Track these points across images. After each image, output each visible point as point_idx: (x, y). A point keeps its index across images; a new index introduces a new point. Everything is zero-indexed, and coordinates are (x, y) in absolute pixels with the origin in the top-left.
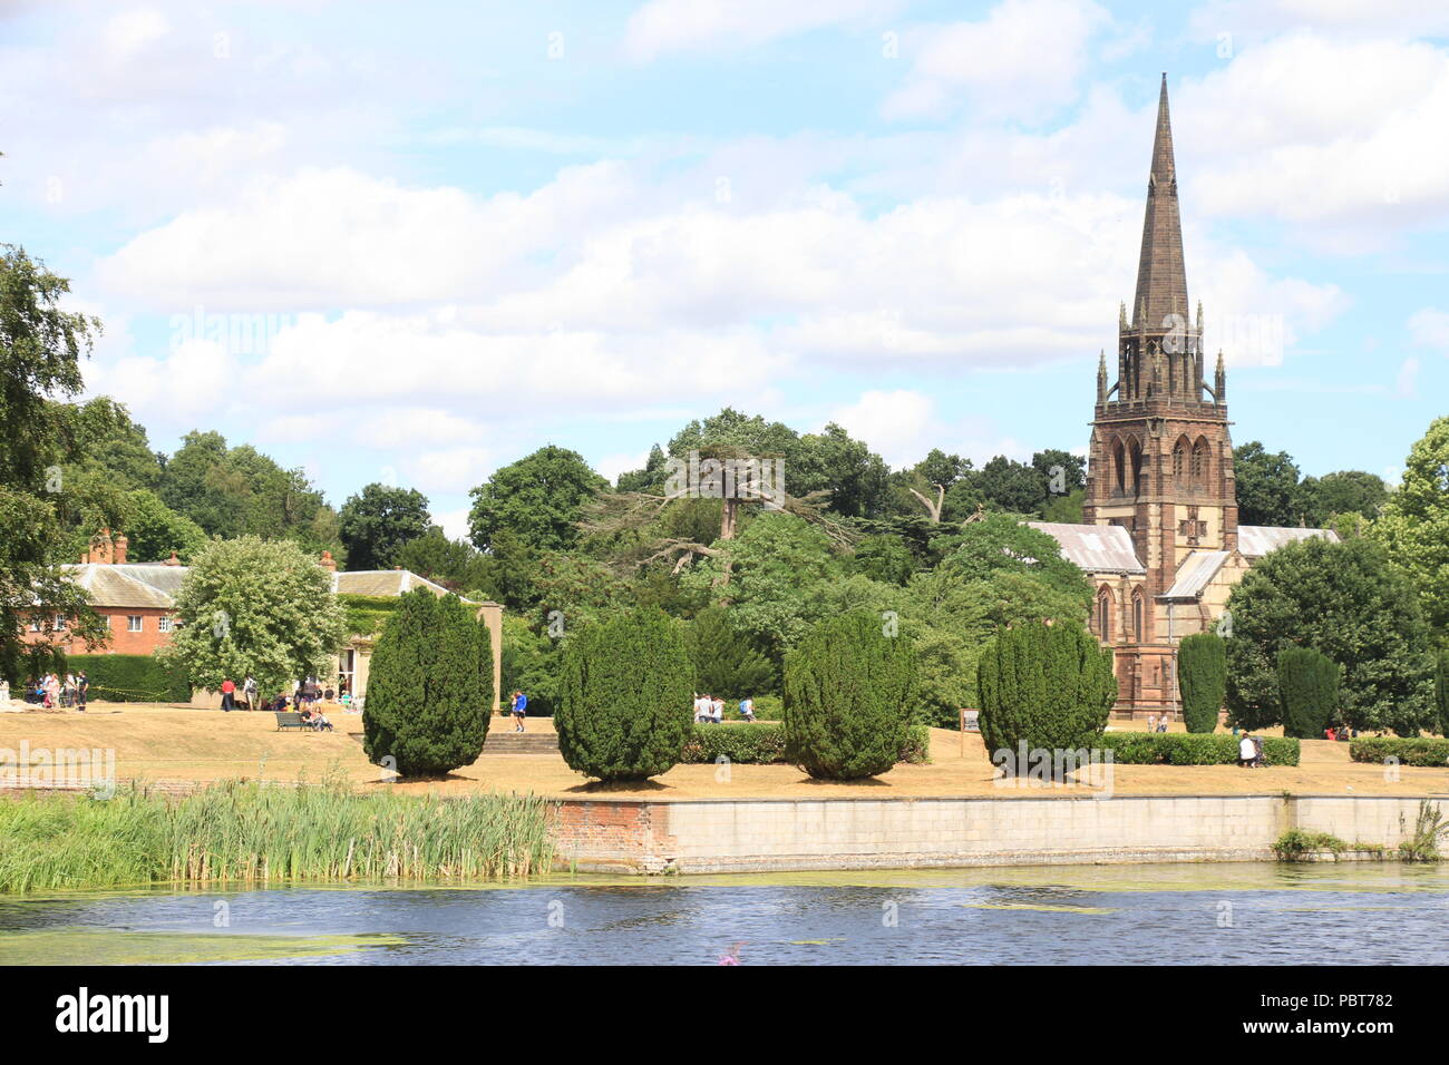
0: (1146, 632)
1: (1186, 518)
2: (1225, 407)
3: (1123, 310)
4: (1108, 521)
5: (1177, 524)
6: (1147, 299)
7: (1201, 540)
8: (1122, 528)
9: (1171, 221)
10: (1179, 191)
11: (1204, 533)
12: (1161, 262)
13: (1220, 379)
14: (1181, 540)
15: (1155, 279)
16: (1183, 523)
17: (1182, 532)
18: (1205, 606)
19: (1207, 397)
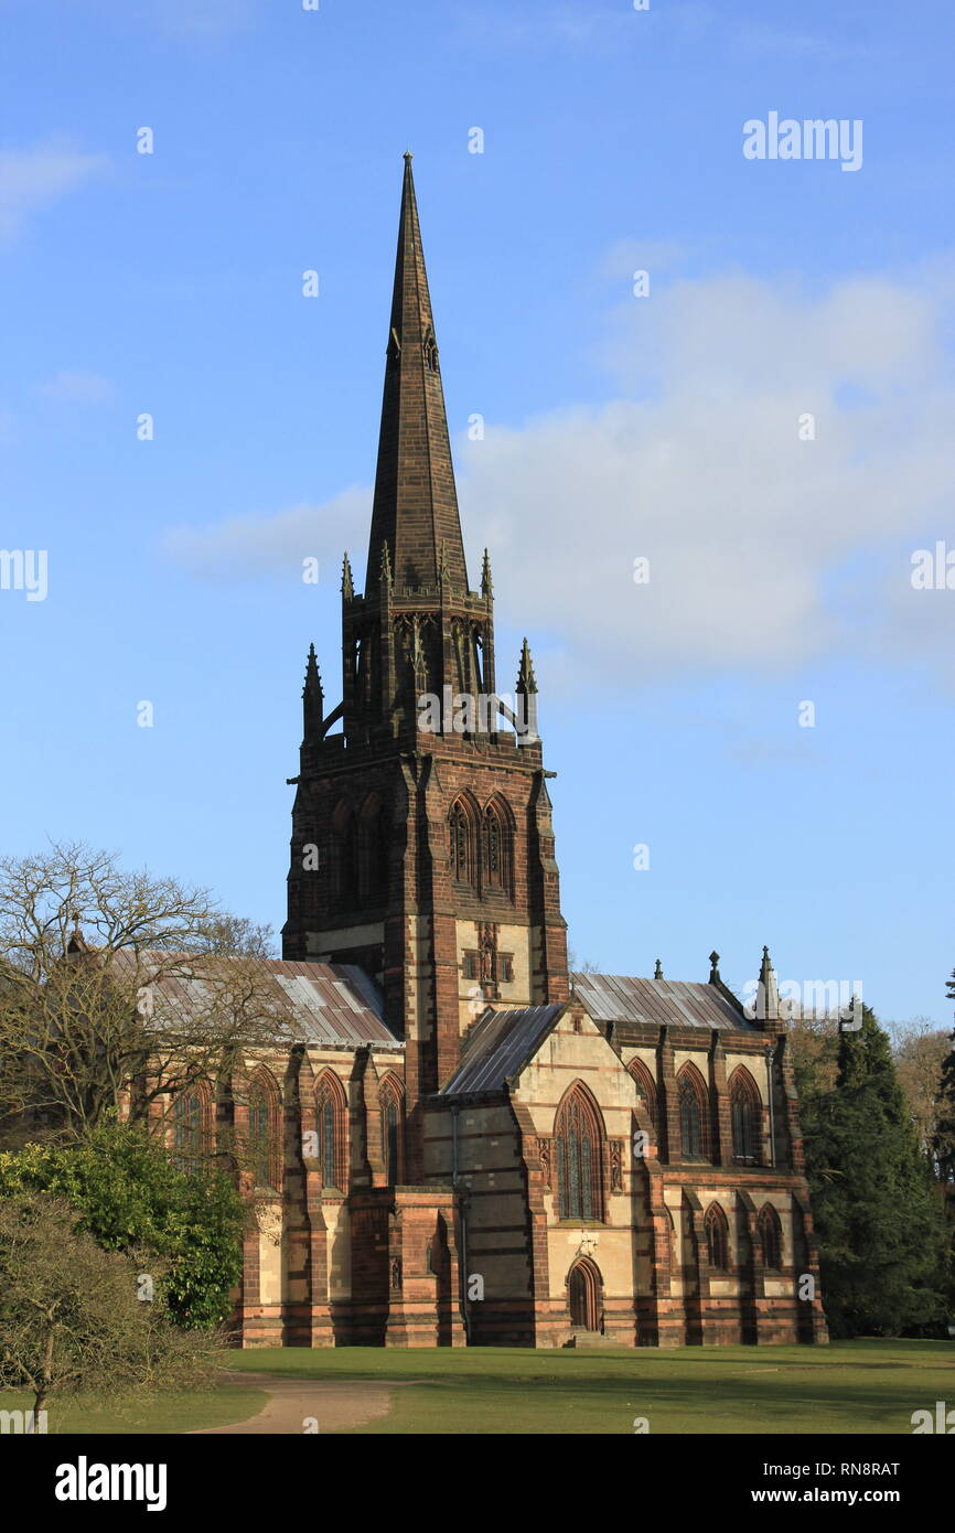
0: (406, 1165)
1: (474, 945)
2: (538, 746)
3: (347, 569)
4: (329, 957)
5: (460, 955)
6: (392, 547)
8: (356, 967)
9: (430, 410)
10: (441, 359)
12: (413, 481)
15: (405, 512)
18: (523, 1108)
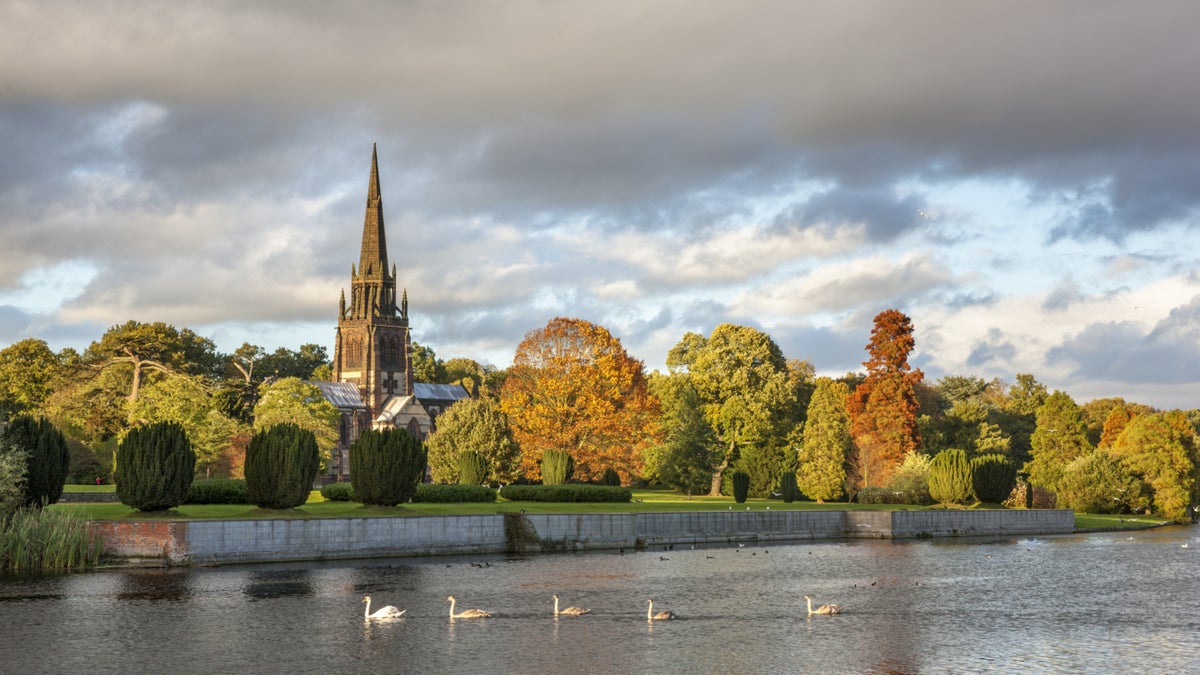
1: (386, 378)
2: (407, 322)
4: (346, 380)
5: (383, 381)
7: (394, 390)
11: (396, 387)
13: (405, 305)
14: (385, 390)
16: (385, 381)
17: (385, 387)
18: (398, 425)
19: (398, 314)
